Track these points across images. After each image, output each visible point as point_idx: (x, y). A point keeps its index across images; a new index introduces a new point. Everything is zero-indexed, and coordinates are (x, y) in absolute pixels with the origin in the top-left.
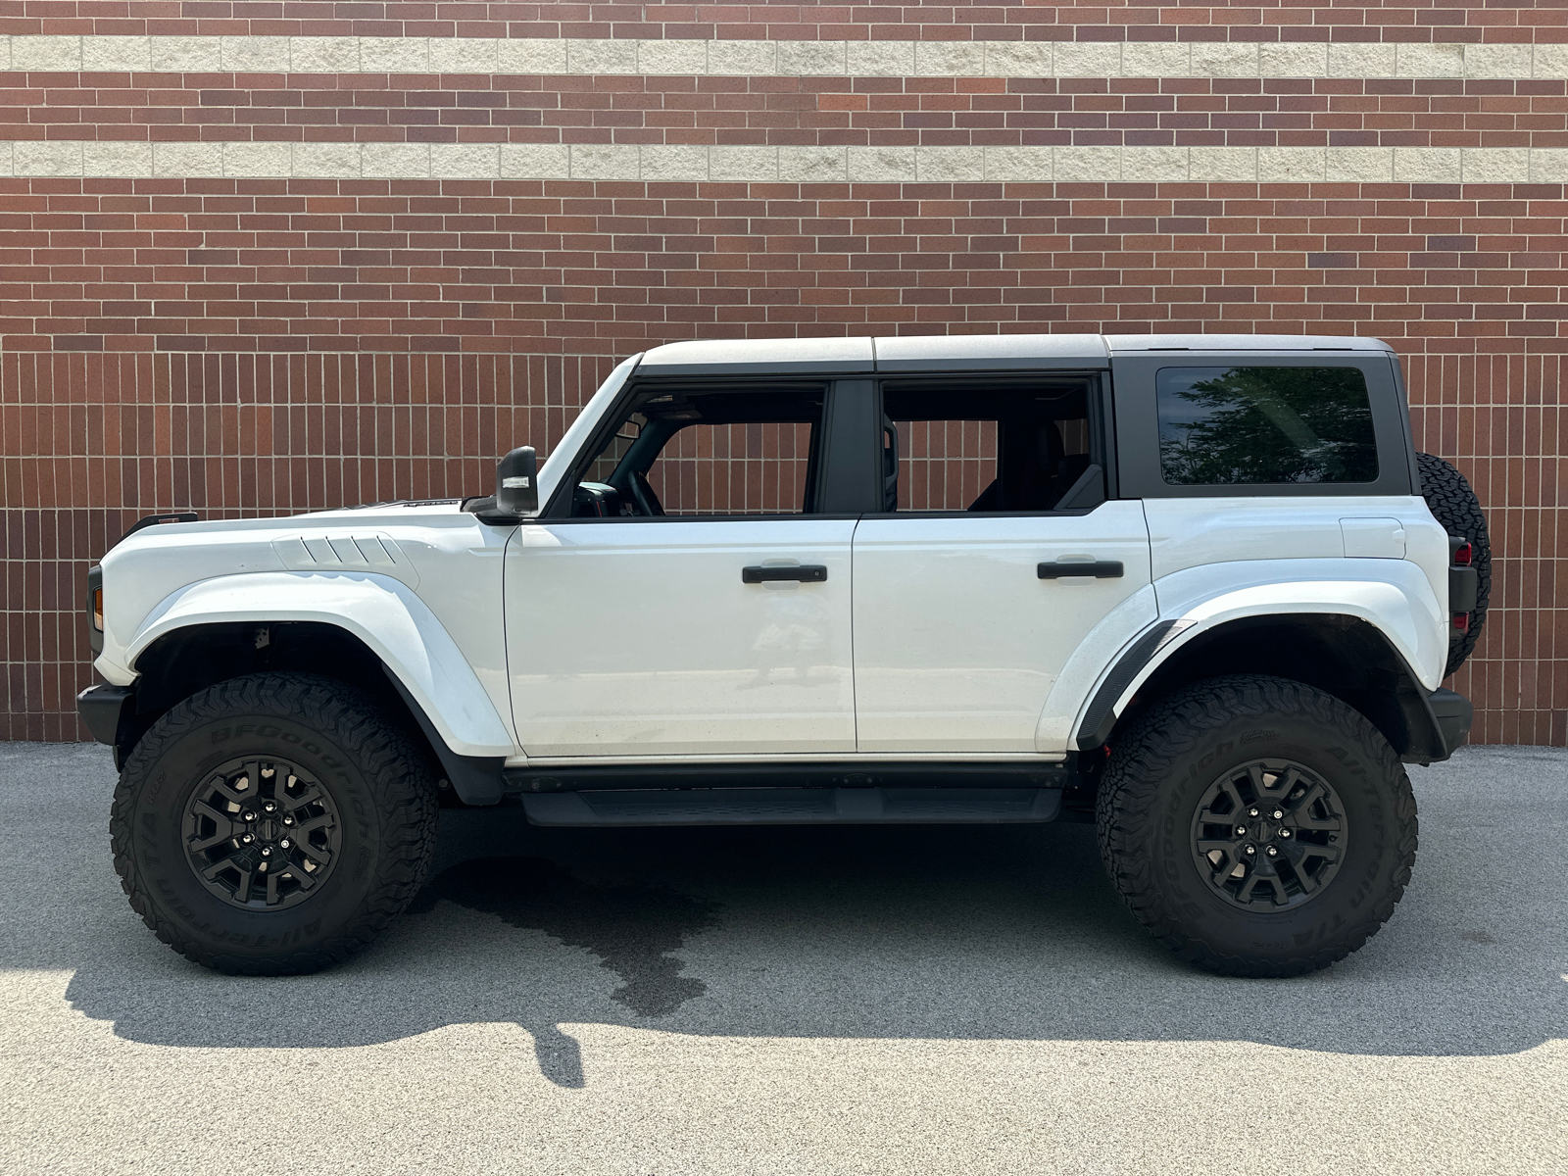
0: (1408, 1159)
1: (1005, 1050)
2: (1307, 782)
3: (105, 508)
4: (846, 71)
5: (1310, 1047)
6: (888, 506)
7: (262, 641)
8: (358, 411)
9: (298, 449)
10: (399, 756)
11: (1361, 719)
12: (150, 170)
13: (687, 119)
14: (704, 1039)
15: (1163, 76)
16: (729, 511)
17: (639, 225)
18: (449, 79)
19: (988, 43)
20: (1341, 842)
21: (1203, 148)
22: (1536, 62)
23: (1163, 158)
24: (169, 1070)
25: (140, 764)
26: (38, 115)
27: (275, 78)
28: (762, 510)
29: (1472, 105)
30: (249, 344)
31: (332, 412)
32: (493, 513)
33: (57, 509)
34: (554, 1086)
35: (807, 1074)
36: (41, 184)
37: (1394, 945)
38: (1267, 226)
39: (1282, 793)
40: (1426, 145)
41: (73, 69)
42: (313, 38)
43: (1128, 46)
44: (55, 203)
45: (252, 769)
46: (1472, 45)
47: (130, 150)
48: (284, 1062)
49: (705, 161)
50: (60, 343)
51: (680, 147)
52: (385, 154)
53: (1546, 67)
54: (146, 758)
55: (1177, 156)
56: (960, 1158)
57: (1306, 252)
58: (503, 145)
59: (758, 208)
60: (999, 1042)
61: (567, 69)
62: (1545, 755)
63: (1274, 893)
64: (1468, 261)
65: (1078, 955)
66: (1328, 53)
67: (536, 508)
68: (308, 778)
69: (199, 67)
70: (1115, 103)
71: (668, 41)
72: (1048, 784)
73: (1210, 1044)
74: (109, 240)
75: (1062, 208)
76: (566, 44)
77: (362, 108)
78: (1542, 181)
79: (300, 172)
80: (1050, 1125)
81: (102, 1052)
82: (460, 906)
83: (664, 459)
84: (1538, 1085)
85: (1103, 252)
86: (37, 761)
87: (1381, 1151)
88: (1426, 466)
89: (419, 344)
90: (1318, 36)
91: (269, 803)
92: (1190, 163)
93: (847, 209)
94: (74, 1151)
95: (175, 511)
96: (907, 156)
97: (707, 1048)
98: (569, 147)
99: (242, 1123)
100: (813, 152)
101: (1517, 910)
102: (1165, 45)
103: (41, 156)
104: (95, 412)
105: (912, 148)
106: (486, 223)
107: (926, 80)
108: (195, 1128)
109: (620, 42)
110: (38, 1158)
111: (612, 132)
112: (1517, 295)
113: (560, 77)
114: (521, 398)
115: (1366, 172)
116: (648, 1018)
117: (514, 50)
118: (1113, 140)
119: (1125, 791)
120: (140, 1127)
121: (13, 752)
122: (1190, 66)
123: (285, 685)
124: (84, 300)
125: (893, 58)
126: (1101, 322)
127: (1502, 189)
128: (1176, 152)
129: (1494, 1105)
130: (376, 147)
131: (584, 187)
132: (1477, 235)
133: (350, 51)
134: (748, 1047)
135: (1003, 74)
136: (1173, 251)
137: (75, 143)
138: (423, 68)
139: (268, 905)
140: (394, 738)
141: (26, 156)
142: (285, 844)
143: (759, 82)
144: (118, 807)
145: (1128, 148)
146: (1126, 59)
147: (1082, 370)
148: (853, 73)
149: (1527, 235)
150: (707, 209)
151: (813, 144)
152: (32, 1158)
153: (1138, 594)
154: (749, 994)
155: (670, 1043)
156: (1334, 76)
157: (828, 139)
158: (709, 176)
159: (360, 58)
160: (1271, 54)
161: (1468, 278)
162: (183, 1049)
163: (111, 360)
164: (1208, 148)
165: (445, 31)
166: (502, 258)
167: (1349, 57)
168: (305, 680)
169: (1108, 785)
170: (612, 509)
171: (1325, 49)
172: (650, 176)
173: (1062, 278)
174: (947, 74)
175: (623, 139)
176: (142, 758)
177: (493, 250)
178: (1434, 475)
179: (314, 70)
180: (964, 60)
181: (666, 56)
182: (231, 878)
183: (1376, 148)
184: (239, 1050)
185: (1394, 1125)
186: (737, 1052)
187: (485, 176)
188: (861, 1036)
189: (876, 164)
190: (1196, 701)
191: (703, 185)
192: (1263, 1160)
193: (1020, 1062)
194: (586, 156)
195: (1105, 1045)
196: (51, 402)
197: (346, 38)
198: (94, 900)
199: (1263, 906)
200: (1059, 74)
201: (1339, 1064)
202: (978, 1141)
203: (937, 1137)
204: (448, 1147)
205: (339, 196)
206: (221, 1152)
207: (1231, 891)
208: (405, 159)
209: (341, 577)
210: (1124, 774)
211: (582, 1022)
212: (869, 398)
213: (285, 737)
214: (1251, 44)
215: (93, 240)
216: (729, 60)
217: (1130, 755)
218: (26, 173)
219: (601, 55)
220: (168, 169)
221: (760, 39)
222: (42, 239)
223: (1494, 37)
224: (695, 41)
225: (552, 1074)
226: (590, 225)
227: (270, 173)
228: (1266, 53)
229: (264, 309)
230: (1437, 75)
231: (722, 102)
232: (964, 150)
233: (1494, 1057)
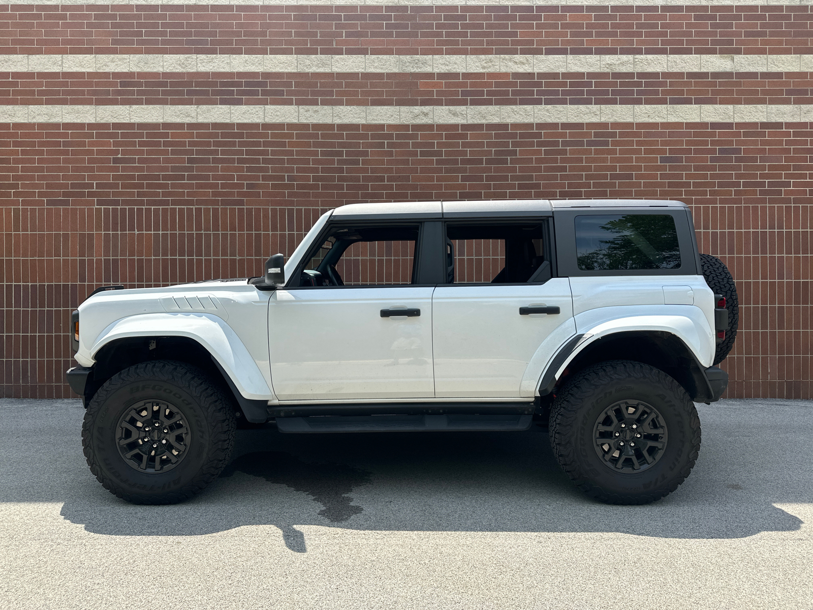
0: (687, 582)
1: (503, 537)
2: (648, 411)
3: (70, 283)
4: (433, 70)
5: (648, 535)
6: (449, 280)
7: (153, 346)
8: (195, 235)
9: (165, 254)
10: (218, 399)
11: (673, 381)
12: (94, 119)
13: (356, 94)
14: (362, 532)
15: (587, 71)
16: (376, 283)
17: (332, 145)
18: (240, 75)
19: (502, 56)
20: (665, 439)
21: (607, 106)
22: (769, 64)
23: (588, 111)
24: (111, 545)
25: (97, 403)
26: (41, 93)
27: (156, 75)
28: (393, 283)
29: (738, 84)
30: (141, 203)
31: (182, 236)
32: (263, 285)
33: (46, 284)
34: (292, 552)
35: (410, 547)
36: (41, 126)
37: (693, 490)
38: (639, 143)
39: (636, 416)
40: (716, 103)
41: (58, 71)
42: (174, 55)
43: (570, 57)
44: (48, 135)
45: (149, 406)
46: (738, 55)
47: (85, 109)
48: (165, 542)
49: (364, 114)
50: (49, 203)
51: (352, 107)
52: (209, 111)
53: (774, 66)
54: (99, 401)
55: (595, 110)
56: (479, 581)
57: (659, 156)
58: (266, 106)
59: (390, 136)
60: (501, 533)
61: (297, 70)
62: (782, 403)
63: (633, 464)
64: (738, 160)
65: (541, 495)
66: (667, 60)
67: (284, 282)
68: (175, 410)
69: (118, 70)
70: (564, 84)
71: (346, 56)
72: (526, 413)
73: (601, 534)
74: (74, 153)
75: (539, 135)
76: (297, 58)
77: (198, 89)
78: (773, 121)
79: (167, 120)
80: (522, 568)
81: (80, 538)
82: (245, 474)
83: (344, 258)
84: (752, 551)
85: (559, 157)
86: (36, 408)
87: (674, 579)
88: (708, 261)
89: (224, 203)
90: (662, 52)
91: (157, 422)
92: (601, 113)
93: (434, 137)
94: (71, 579)
95: (113, 284)
96: (463, 111)
97: (363, 535)
98: (298, 107)
99: (147, 567)
100: (417, 109)
101: (756, 474)
102: (588, 56)
103: (42, 113)
104: (66, 236)
105: (465, 107)
106: (258, 144)
107: (472, 74)
108: (126, 569)
109: (323, 56)
110: (55, 582)
111: (319, 99)
112: (762, 176)
113: (294, 73)
114: (274, 228)
115: (687, 117)
116: (336, 523)
117: (272, 60)
118: (563, 102)
119: (561, 415)
120: (100, 569)
121: (23, 403)
122: (600, 66)
123: (165, 366)
124: (61, 182)
125: (455, 63)
126: (558, 190)
127: (754, 125)
128: (594, 108)
129: (731, 559)
130: (204, 107)
131: (305, 126)
132: (742, 147)
133: (192, 61)
134: (382, 535)
135: (509, 70)
136: (593, 156)
137: (58, 106)
138: (227, 69)
139: (156, 471)
140: (216, 391)
141: (34, 113)
142: (164, 442)
143: (391, 76)
144: (86, 424)
145: (571, 106)
146: (569, 63)
147: (540, 217)
148: (436, 71)
149: (767, 147)
150: (365, 137)
151: (417, 105)
152: (52, 582)
153: (567, 322)
154: (383, 513)
155: (346, 533)
156: (671, 71)
157: (424, 103)
158: (366, 121)
159: (197, 65)
160: (640, 61)
161: (739, 168)
162: (117, 536)
163: (74, 211)
164: (609, 106)
165: (238, 52)
166: (265, 161)
167: (678, 62)
168: (174, 364)
169: (554, 412)
170: (319, 283)
171: (666, 58)
172: (338, 121)
173: (539, 169)
174: (482, 71)
175: (324, 103)
176: (97, 400)
177: (261, 157)
178: (711, 265)
179: (175, 71)
180: (490, 64)
181: (345, 63)
182: (138, 458)
183: (692, 106)
184: (144, 537)
185: (682, 568)
186: (377, 537)
187: (257, 121)
188: (436, 530)
189: (447, 115)
190: (594, 372)
191: (363, 125)
192: (619, 582)
193: (510, 542)
194: (306, 111)
195: (551, 534)
196: (44, 232)
197: (190, 55)
198: (70, 471)
199: (627, 470)
200: (536, 70)
201: (661, 541)
202: (488, 574)
203: (469, 573)
204: (243, 577)
205: (186, 131)
206: (139, 579)
207: (613, 463)
208: (218, 113)
209: (191, 315)
210: (561, 407)
211: (304, 524)
212: (439, 230)
213: (165, 390)
214: (630, 56)
215: (66, 153)
216: (376, 65)
217: (564, 398)
218: (34, 121)
219: (314, 63)
220: (103, 118)
221: (391, 55)
222: (41, 153)
223: (748, 52)
224: (359, 56)
225: (290, 546)
226: (308, 145)
227: (153, 120)
228: (637, 60)
229: (149, 186)
230: (721, 70)
231: (372, 85)
232: (490, 108)
233: (734, 539)
